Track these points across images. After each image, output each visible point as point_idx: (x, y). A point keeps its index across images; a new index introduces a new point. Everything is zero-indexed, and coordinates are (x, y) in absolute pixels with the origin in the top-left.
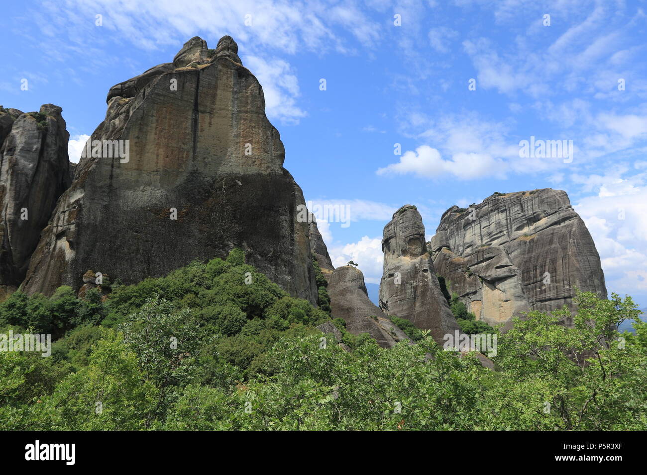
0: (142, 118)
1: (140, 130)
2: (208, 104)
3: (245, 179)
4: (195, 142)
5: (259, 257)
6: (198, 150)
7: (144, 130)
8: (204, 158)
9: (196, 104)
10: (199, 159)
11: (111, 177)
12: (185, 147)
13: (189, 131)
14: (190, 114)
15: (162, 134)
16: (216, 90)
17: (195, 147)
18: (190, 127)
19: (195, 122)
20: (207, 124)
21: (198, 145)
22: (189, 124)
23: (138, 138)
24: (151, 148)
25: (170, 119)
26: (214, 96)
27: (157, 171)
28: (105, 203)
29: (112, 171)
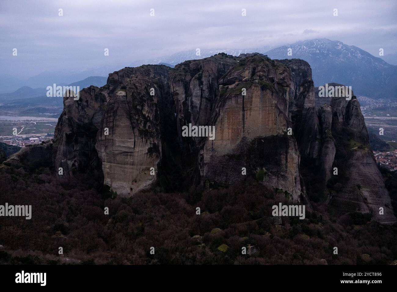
0: (222, 119)
1: (221, 124)
2: (249, 106)
3: (265, 139)
4: (244, 124)
5: (270, 174)
6: (245, 127)
7: (223, 124)
8: (248, 131)
9: (243, 108)
10: (246, 131)
11: (212, 144)
12: (240, 127)
13: (241, 120)
14: (241, 113)
15: (230, 124)
16: (252, 99)
17: (244, 127)
18: (241, 118)
19: (244, 115)
20: (249, 115)
21: (245, 125)
22: (241, 117)
23: (221, 127)
24: (226, 130)
25: (233, 117)
26: (251, 102)
27: (229, 139)
28: (211, 155)
29: (212, 142)
